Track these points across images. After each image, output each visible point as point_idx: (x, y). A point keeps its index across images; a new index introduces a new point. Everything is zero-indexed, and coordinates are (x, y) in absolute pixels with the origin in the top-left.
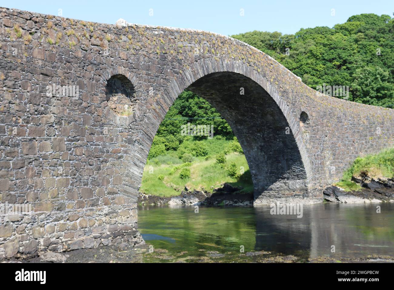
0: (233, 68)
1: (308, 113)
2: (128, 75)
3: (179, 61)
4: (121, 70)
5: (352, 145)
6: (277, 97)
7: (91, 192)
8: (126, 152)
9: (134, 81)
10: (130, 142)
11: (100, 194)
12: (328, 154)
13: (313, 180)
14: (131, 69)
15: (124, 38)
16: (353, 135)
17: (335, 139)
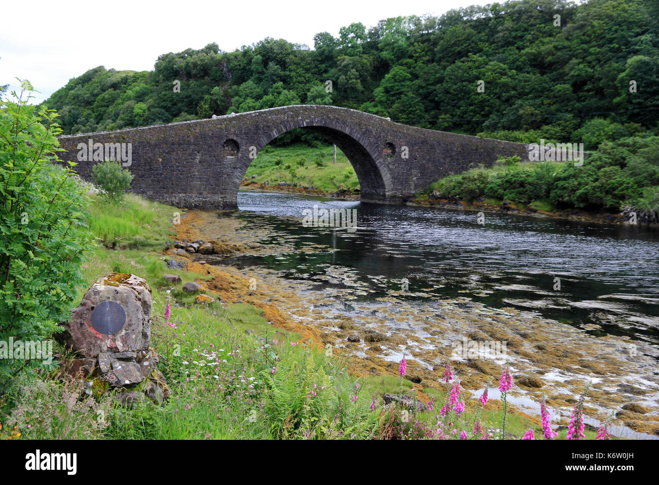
0: (313, 123)
1: (394, 143)
2: (235, 139)
3: (268, 127)
4: (231, 137)
5: (442, 166)
6: (356, 136)
7: (214, 189)
8: (232, 173)
9: (239, 141)
10: (235, 168)
11: (218, 190)
12: (414, 172)
13: (393, 190)
14: (237, 135)
15: (234, 122)
16: (444, 159)
17: (424, 161)
